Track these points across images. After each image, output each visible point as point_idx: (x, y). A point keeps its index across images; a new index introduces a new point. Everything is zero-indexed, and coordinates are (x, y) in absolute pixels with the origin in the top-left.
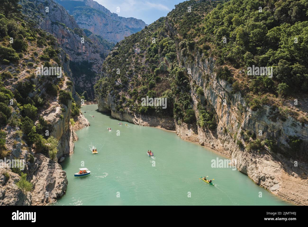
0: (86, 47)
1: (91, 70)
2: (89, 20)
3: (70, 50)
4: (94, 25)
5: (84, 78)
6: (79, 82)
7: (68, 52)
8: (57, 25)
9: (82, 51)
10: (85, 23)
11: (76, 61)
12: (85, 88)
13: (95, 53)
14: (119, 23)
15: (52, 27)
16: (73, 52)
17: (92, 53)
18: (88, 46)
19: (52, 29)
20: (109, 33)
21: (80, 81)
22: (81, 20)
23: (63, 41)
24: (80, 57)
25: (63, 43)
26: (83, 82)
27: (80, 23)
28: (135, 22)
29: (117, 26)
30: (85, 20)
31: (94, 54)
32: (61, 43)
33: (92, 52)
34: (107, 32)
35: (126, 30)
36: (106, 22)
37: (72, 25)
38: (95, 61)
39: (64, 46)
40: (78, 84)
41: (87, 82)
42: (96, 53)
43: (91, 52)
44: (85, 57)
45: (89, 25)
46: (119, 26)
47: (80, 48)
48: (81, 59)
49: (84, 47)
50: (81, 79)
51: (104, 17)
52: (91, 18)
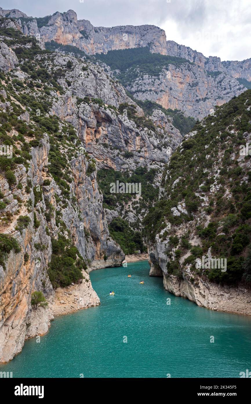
0: (142, 139)
1: (153, 185)
2: (157, 82)
3: (111, 149)
4: (167, 89)
5: (137, 202)
6: (126, 212)
7: (108, 152)
8: (87, 104)
9: (135, 147)
10: (149, 89)
11: (122, 170)
12: (139, 226)
13: (160, 149)
14: (221, 76)
15: (78, 108)
16: (118, 151)
17: (156, 150)
18: (147, 136)
19: (78, 112)
20: (201, 102)
21: (130, 211)
22: (141, 85)
23: (99, 132)
24: (131, 160)
25: (98, 136)
26: (135, 211)
27: (140, 91)
29: (218, 83)
30: (149, 84)
31: (159, 151)
32: (95, 136)
33: (155, 147)
34: (197, 100)
36: (193, 79)
37: (116, 98)
38: (161, 166)
39: (100, 142)
40: (124, 218)
41: (143, 211)
42: (163, 149)
43: (152, 147)
44: (142, 159)
45: (156, 93)
46: (223, 84)
47: (130, 142)
48: (134, 164)
49: (137, 138)
50: (131, 206)
51: (189, 70)
52: (161, 77)
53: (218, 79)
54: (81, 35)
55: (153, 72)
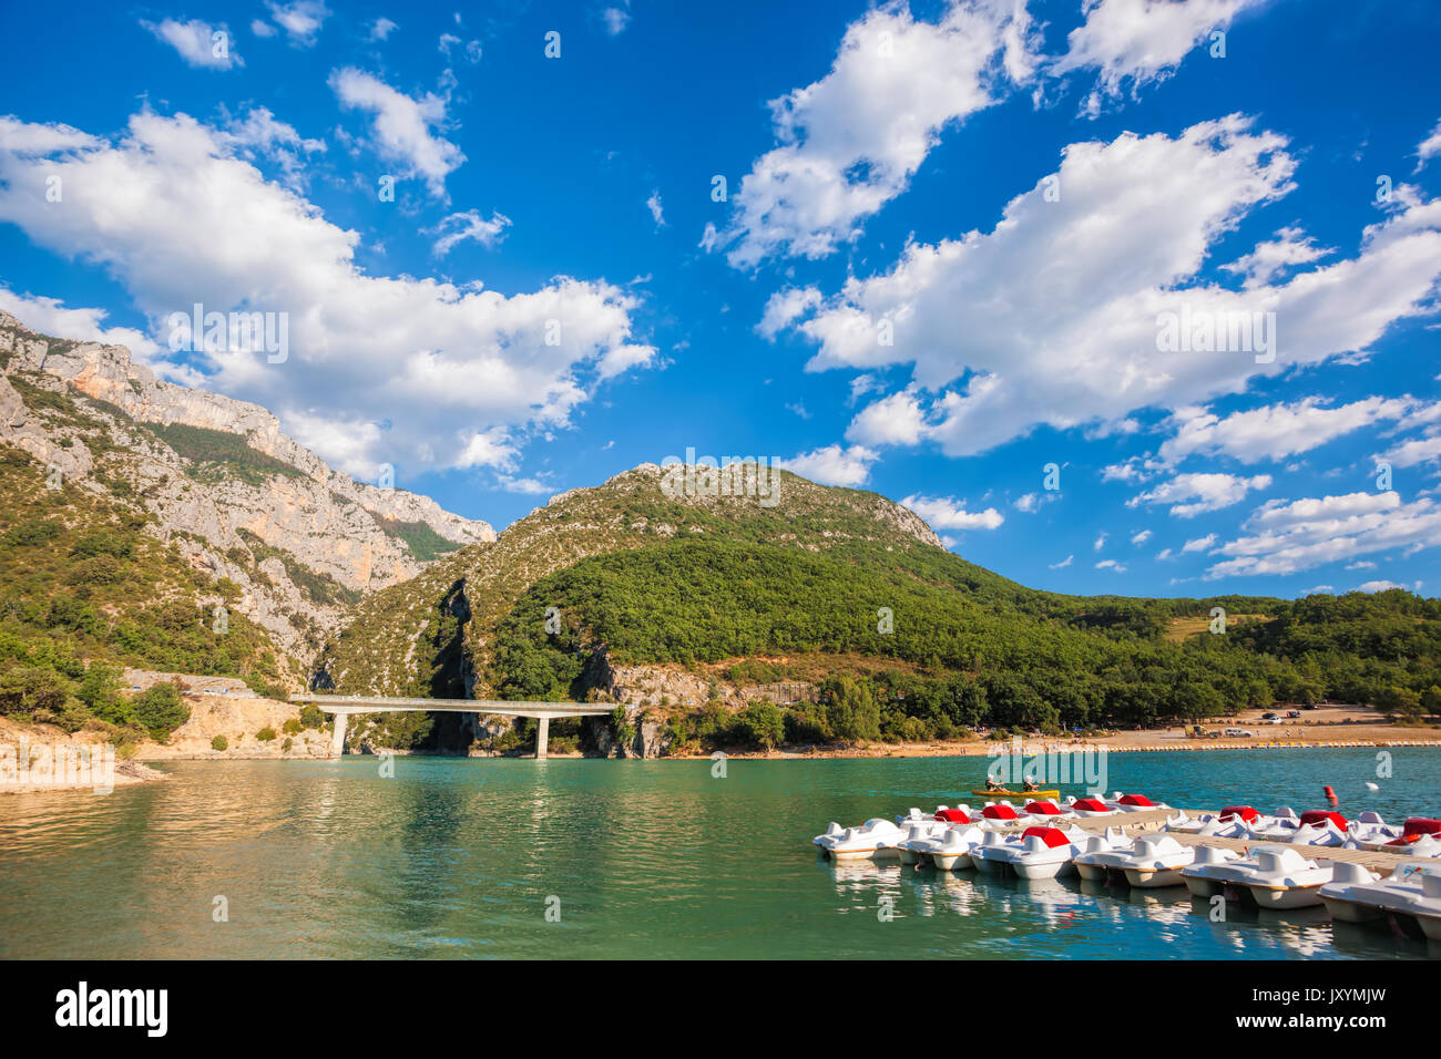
2: (255, 495)
4: (268, 510)
13: (276, 614)
20: (314, 538)
28: (407, 503)
29: (345, 515)
30: (240, 495)
35: (374, 531)
36: (310, 503)
43: (267, 612)
45: (249, 510)
46: (351, 517)
51: (308, 489)
52: (262, 489)
53: (346, 510)
54: (130, 387)
55: (251, 479)
